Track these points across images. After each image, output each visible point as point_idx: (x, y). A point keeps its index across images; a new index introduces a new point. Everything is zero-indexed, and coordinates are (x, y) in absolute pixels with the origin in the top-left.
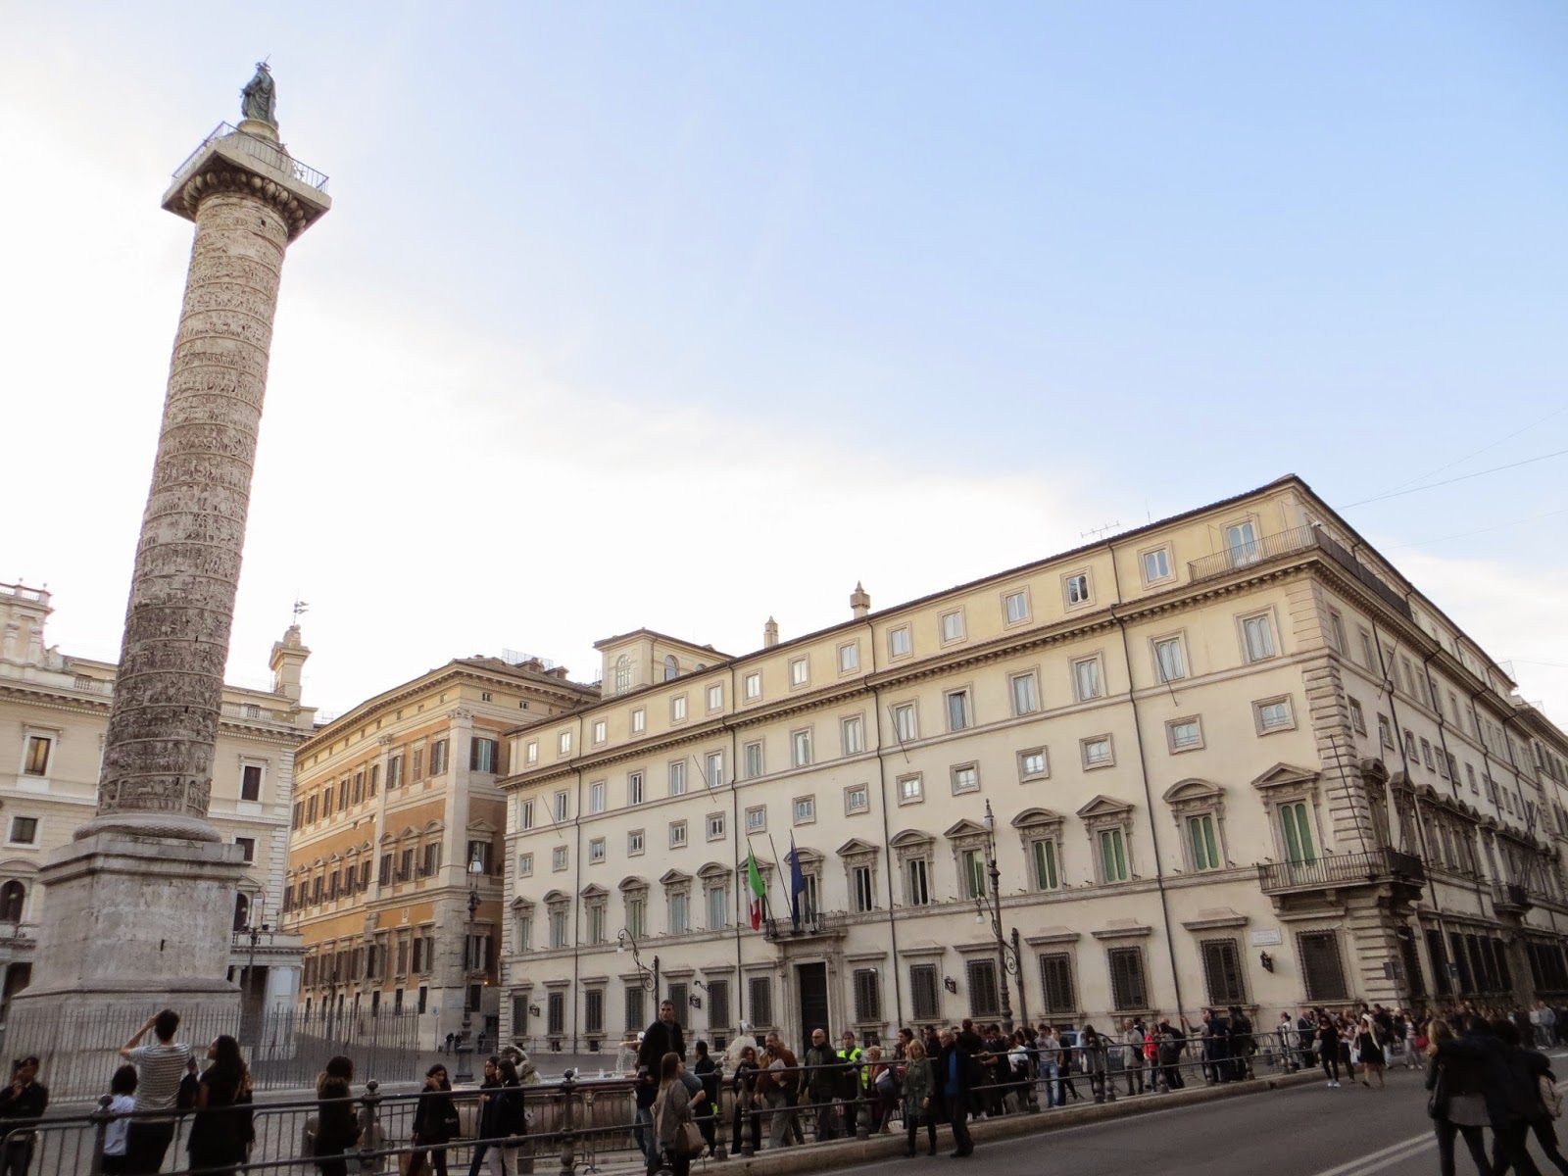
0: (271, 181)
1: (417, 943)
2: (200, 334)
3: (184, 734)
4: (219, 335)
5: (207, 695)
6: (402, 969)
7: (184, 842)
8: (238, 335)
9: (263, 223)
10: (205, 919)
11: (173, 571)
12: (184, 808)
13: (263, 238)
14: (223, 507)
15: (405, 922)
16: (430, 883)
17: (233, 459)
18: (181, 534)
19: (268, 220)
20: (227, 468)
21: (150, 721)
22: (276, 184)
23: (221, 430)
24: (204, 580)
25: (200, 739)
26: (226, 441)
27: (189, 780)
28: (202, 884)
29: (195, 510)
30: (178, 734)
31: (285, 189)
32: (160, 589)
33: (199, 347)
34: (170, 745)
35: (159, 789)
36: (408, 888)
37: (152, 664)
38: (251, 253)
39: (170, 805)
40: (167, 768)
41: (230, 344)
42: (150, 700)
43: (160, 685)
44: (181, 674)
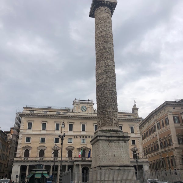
0: (105, 1)
1: (172, 160)
2: (99, 33)
3: (110, 109)
4: (102, 32)
5: (114, 101)
6: (170, 166)
7: (115, 132)
8: (105, 31)
9: (106, 10)
10: (123, 150)
11: (102, 78)
12: (114, 125)
13: (106, 12)
14: (109, 63)
15: (168, 156)
16: (171, 147)
17: (109, 54)
18: (102, 70)
19: (106, 9)
20: (108, 56)
21: (104, 108)
22: (106, 1)
23: (106, 49)
24: (108, 78)
25: (114, 110)
26: (107, 51)
27: (113, 119)
28: (121, 142)
29: (104, 65)
30: (109, 110)
31: (108, 2)
32: (100, 82)
33: (99, 35)
34: (108, 112)
35: (108, 122)
36: (167, 149)
37: (102, 97)
38: (105, 16)
39: (111, 125)
40: (109, 117)
41: (104, 33)
42: (103, 104)
43: (104, 100)
44: (108, 97)
